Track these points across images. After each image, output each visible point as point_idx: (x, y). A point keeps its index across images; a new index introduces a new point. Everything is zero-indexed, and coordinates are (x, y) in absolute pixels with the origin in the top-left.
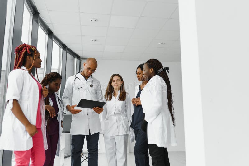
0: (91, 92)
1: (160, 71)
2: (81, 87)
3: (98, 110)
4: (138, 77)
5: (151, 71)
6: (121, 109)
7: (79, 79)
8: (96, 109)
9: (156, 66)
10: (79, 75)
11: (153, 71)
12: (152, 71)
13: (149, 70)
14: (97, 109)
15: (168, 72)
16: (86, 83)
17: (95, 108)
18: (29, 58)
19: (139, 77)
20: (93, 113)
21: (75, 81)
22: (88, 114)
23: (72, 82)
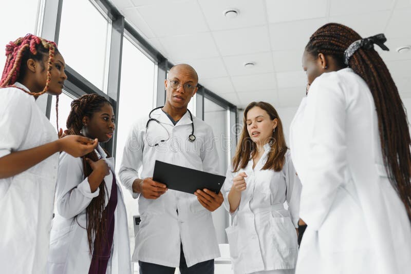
2: (162, 141)
7: (158, 122)
8: (202, 194)
14: (205, 196)
16: (174, 130)
18: (32, 65)
20: (191, 207)
21: (147, 126)
22: (177, 211)
23: (141, 131)
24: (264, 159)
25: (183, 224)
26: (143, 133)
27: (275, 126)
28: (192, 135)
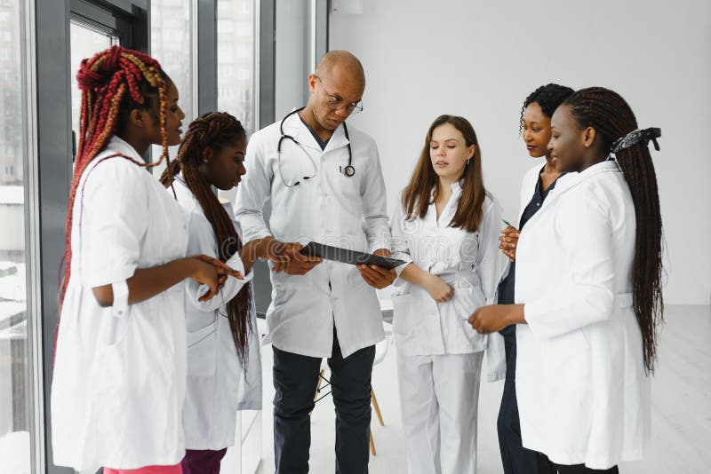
0: (344, 194)
1: (625, 142)
2: (306, 178)
3: (377, 276)
4: (529, 141)
5: (589, 137)
6: (456, 260)
7: (296, 143)
8: (368, 269)
9: (609, 123)
10: (295, 126)
11: (595, 139)
12: (590, 141)
13: (579, 135)
14: (372, 272)
15: (657, 148)
16: (323, 159)
17: (364, 267)
18: (137, 116)
19: (533, 143)
20: (348, 278)
21: (279, 150)
22: (330, 285)
23: (271, 157)
24: (452, 207)
25: (337, 301)
26: (272, 161)
27: (470, 156)
28: (350, 166)
